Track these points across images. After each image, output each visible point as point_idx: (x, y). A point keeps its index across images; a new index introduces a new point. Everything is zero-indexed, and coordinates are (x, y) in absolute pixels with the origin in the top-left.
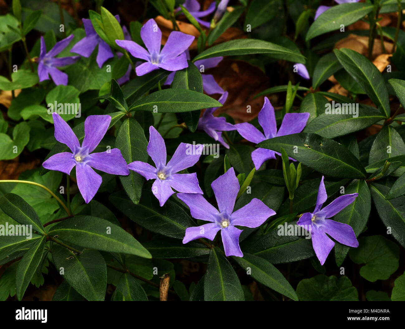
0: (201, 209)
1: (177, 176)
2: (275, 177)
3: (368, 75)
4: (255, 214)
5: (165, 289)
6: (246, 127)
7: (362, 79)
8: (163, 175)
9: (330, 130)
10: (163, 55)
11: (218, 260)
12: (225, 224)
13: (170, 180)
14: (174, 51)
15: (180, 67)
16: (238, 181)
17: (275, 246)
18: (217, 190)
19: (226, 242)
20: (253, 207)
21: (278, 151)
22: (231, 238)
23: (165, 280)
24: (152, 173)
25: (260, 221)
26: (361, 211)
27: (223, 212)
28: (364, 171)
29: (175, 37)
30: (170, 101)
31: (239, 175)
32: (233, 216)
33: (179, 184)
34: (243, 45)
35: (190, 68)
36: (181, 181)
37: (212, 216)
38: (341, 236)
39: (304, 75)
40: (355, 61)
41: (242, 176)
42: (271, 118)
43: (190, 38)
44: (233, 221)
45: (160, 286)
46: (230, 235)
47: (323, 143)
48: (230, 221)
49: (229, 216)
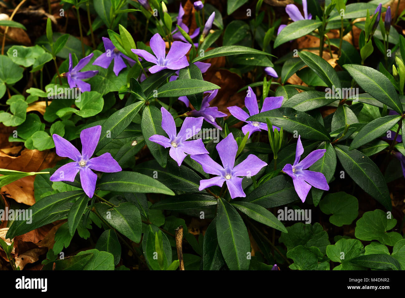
0: (209, 166)
1: (186, 143)
2: (260, 148)
3: (324, 69)
4: (251, 167)
5: (180, 237)
6: (236, 110)
7: (320, 72)
8: (175, 144)
9: (301, 106)
10: (168, 60)
11: (224, 206)
12: (228, 177)
13: (181, 147)
14: (177, 56)
15: (183, 66)
16: (236, 142)
17: (266, 195)
18: (221, 151)
19: (231, 189)
20: (250, 161)
21: (264, 122)
22: (235, 185)
23: (179, 230)
24: (168, 143)
25: (256, 171)
26: (329, 165)
27: (227, 168)
28: (329, 136)
29: (177, 46)
30: (180, 88)
31: (237, 138)
32: (235, 170)
33: (189, 149)
34: (229, 49)
35: (191, 66)
36: (190, 146)
37: (219, 171)
38: (315, 182)
39: (273, 75)
40: (313, 59)
41: (239, 139)
42: (254, 102)
43: (188, 46)
44: (235, 174)
45: (176, 235)
46: (233, 183)
47: (297, 114)
48: (232, 174)
49: (231, 170)
